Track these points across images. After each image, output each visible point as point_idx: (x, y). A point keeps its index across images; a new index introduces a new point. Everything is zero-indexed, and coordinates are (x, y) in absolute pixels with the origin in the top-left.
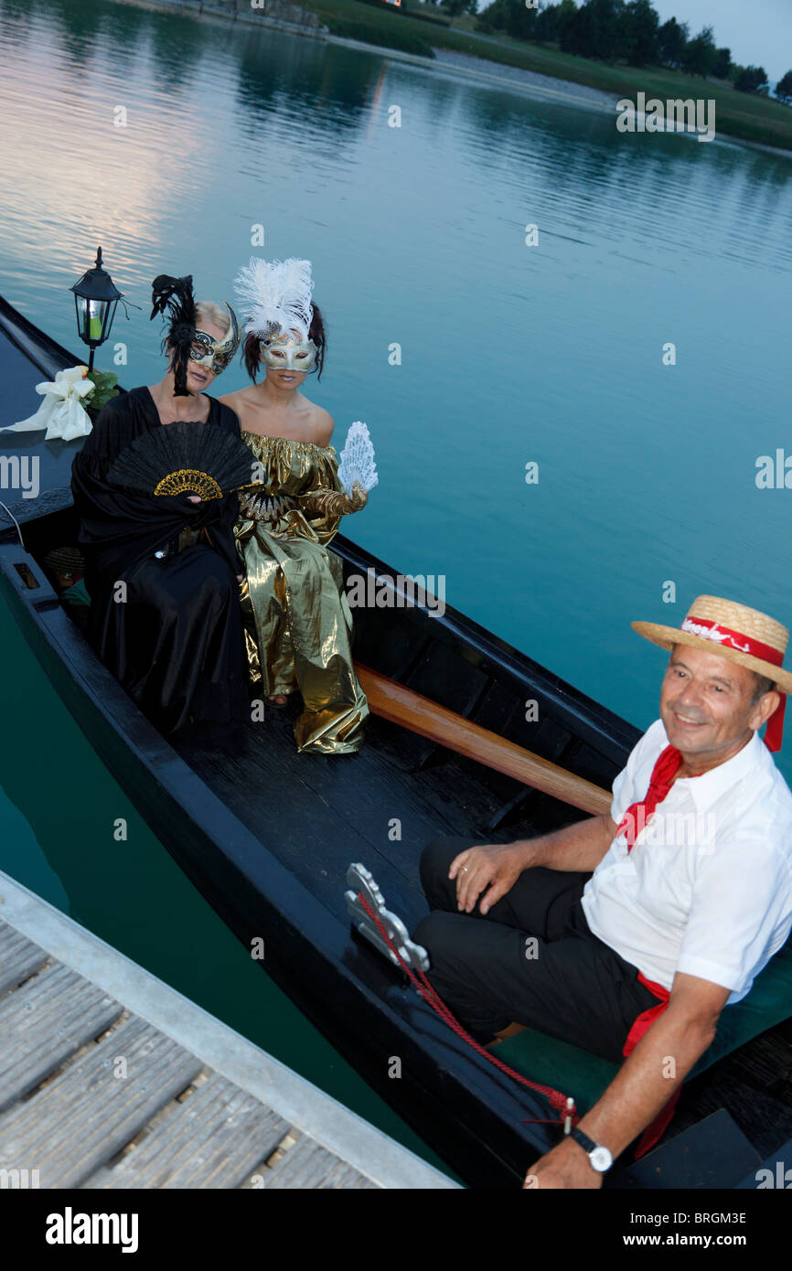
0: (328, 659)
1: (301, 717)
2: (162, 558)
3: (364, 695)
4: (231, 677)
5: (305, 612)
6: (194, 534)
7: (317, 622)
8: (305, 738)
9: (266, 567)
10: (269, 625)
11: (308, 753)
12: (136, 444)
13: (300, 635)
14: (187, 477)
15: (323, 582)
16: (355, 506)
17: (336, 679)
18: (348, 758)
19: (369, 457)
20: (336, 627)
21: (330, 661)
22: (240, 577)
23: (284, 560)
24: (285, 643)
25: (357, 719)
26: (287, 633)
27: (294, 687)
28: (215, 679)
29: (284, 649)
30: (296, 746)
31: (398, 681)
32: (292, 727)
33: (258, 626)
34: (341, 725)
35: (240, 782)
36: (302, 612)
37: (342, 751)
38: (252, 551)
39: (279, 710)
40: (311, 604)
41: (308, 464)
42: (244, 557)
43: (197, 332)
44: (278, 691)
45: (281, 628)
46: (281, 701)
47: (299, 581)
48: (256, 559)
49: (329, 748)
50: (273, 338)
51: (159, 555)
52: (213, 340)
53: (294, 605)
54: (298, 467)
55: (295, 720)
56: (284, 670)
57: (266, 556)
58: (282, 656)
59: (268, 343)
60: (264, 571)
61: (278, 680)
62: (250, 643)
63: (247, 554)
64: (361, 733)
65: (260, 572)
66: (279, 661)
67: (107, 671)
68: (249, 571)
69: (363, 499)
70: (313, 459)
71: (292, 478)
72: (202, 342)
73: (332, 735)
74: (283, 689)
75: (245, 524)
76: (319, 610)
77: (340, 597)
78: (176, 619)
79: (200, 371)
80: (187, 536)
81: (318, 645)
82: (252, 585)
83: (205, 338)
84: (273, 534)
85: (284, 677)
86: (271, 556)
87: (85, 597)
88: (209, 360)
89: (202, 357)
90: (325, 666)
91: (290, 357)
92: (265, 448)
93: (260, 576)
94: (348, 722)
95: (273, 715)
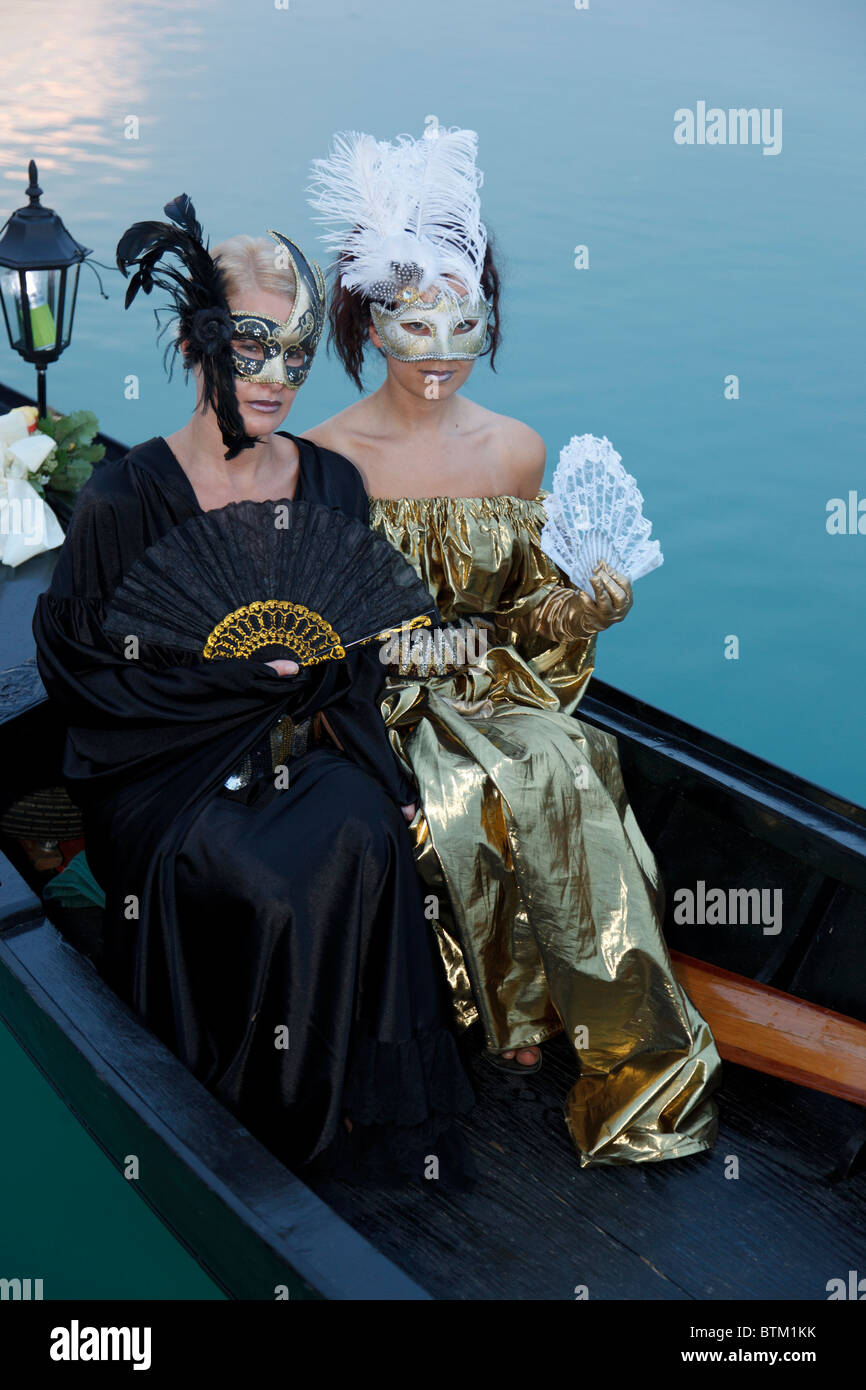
0: (618, 960)
1: (577, 1088)
2: (241, 790)
3: (705, 1025)
4: (420, 1024)
5: (553, 866)
6: (301, 730)
7: (581, 884)
8: (593, 1133)
9: (460, 781)
10: (481, 903)
11: (604, 1167)
12: (155, 553)
13: (550, 916)
14: (266, 616)
15: (583, 795)
16: (607, 612)
17: (639, 1001)
18: (692, 1168)
19: (630, 509)
20: (624, 889)
21: (621, 964)
22: (409, 810)
23: (495, 762)
24: (521, 937)
25: (696, 1081)
26: (523, 917)
27: (552, 1027)
28: (385, 1036)
29: (519, 950)
30: (576, 1155)
31: (770, 984)
32: (560, 1112)
33: (458, 910)
34: (665, 1096)
35: (469, 1248)
36: (547, 866)
37: (676, 1153)
38: (425, 750)
39: (527, 1078)
40: (565, 846)
41: (507, 540)
42: (411, 765)
43: (236, 318)
44: (516, 1039)
45: (507, 904)
46: (528, 1059)
47: (534, 801)
48: (436, 766)
49: (647, 1149)
50: (406, 296)
51: (233, 783)
52: (271, 325)
53: (529, 856)
54: (487, 549)
55: (564, 1095)
56: (524, 994)
57: (457, 759)
58: (515, 963)
59: (393, 306)
60: (455, 790)
61: (514, 1016)
62: (447, 945)
63: (416, 759)
64: (709, 1108)
65: (449, 793)
66: (511, 977)
67: (163, 1049)
68: (426, 796)
69: (619, 595)
70: (515, 527)
71: (477, 574)
72: (252, 336)
73: (649, 1120)
74: (525, 1033)
75: (403, 694)
76: (583, 856)
77: (622, 820)
78: (289, 921)
79: (264, 395)
80: (287, 734)
81: (591, 934)
82: (437, 824)
83: (255, 325)
84: (462, 706)
85: (524, 1008)
86: (467, 756)
87: (94, 892)
88: (275, 368)
89: (260, 364)
90: (613, 974)
91: (443, 333)
92: (413, 526)
93: (451, 803)
94: (679, 1087)
95: (517, 1091)
